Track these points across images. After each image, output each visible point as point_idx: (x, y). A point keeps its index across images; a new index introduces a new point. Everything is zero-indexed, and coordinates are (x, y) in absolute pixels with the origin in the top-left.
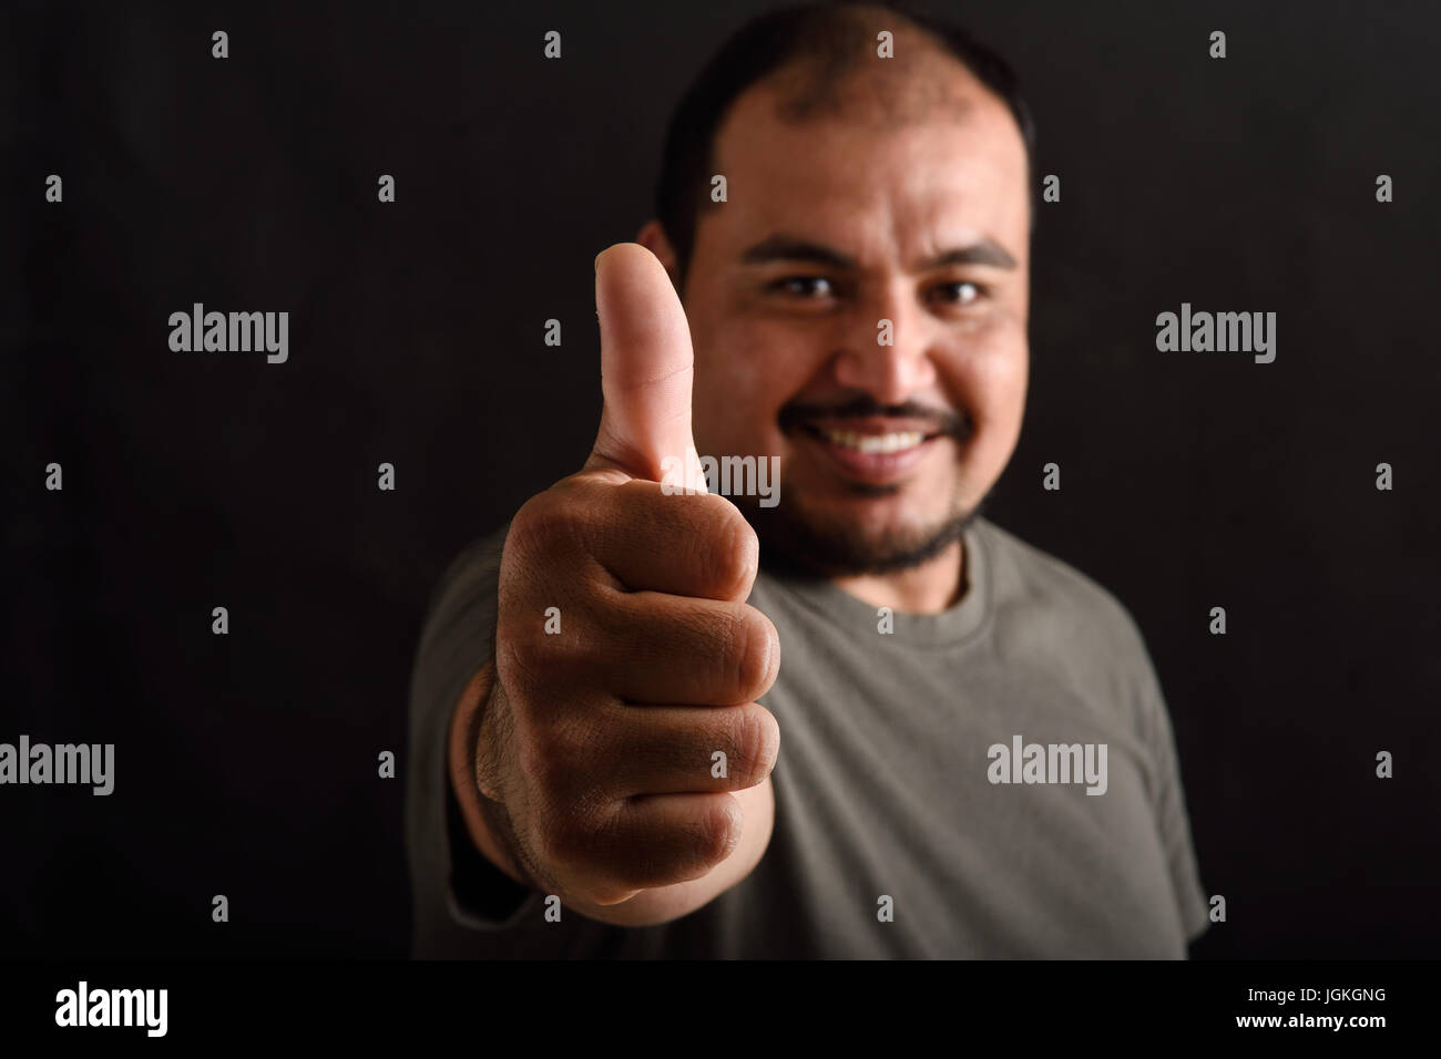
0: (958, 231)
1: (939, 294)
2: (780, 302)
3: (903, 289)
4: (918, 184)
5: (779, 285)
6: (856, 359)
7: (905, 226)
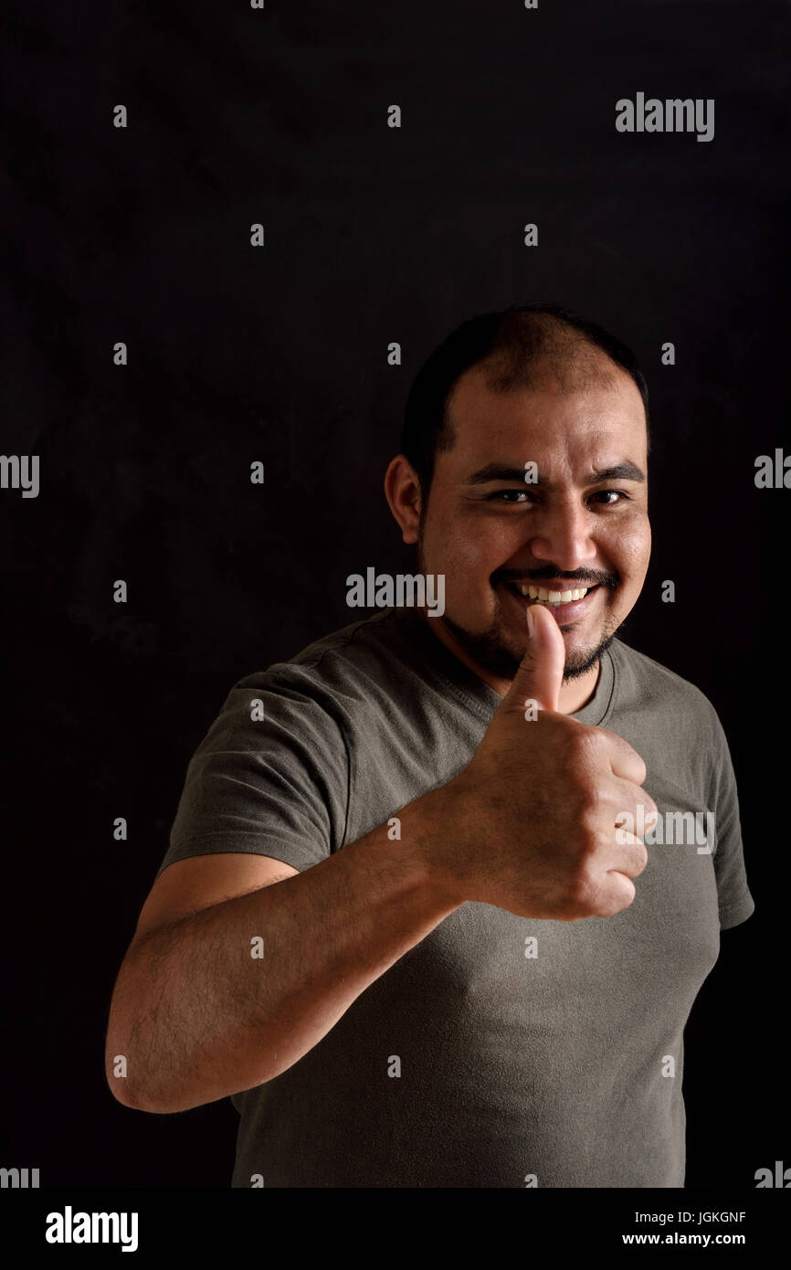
0: (609, 458)
1: (597, 500)
2: (497, 506)
3: (575, 496)
4: (583, 429)
5: (495, 496)
6: (547, 543)
7: (575, 457)
